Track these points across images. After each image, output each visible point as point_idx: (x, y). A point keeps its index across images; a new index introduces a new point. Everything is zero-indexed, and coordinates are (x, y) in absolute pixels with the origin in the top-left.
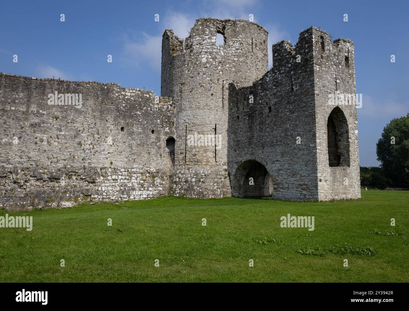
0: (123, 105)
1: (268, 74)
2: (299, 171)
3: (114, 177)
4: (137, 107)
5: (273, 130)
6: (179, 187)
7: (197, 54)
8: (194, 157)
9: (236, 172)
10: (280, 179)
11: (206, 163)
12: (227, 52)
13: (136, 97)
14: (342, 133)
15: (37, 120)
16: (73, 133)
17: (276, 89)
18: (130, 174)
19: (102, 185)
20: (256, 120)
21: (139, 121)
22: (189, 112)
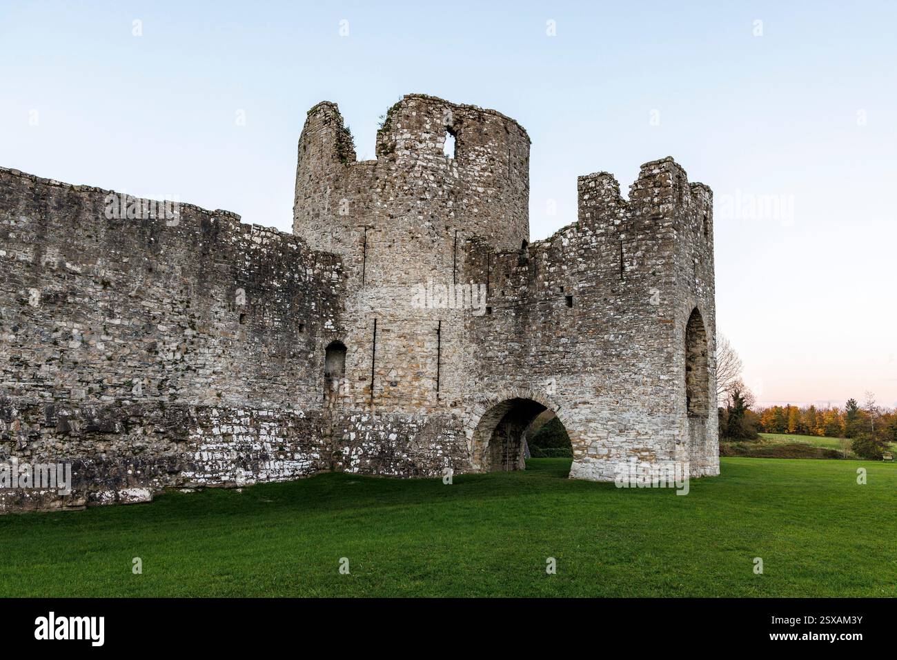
0: (247, 263)
1: (567, 231)
2: (634, 425)
3: (224, 429)
4: (273, 270)
5: (577, 343)
6: (359, 453)
7: (406, 169)
8: (392, 388)
9: (481, 422)
10: (590, 439)
11: (418, 402)
12: (464, 172)
13: (272, 249)
14: (693, 355)
15: (58, 287)
16: (138, 323)
17: (585, 263)
18: (257, 421)
19: (200, 448)
20: (534, 319)
21: (275, 303)
22: (384, 291)
